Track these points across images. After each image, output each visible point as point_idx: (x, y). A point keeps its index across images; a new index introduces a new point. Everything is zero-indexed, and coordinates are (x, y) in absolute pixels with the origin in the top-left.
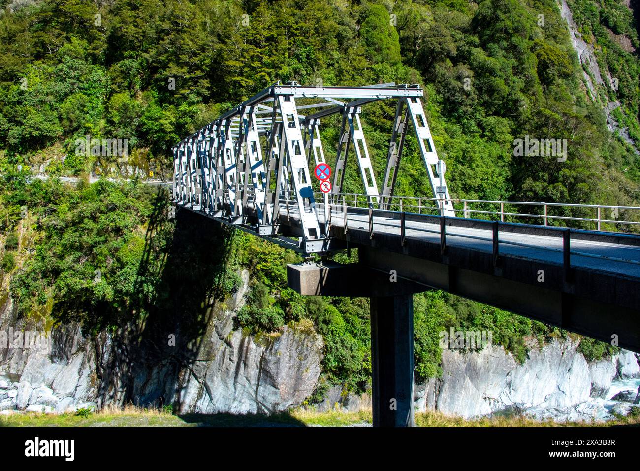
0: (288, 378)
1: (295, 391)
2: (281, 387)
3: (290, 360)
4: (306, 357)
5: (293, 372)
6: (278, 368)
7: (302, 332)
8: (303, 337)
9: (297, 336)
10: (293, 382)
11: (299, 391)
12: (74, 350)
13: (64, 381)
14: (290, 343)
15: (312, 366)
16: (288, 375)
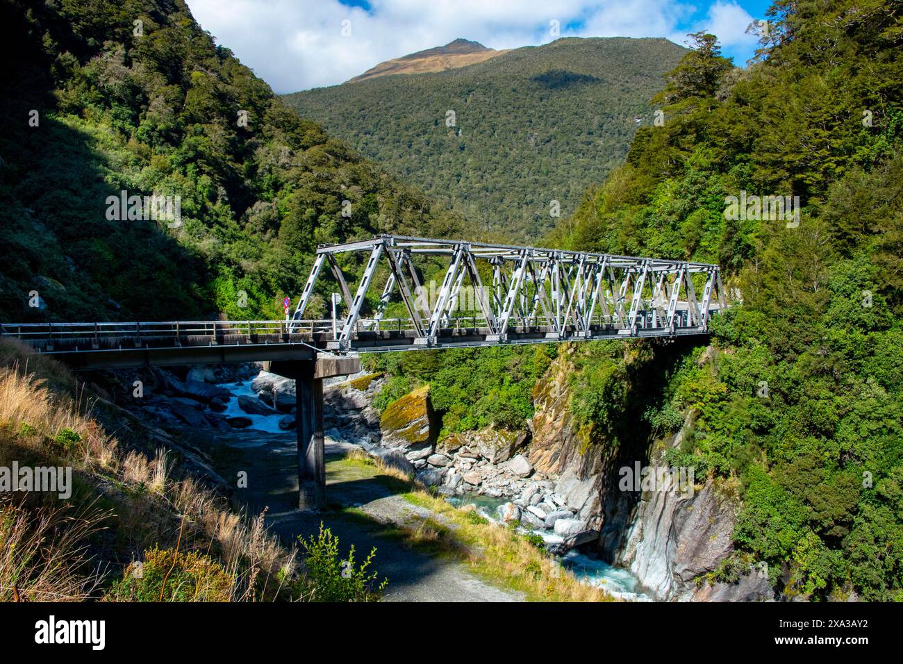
0: (690, 539)
1: (694, 556)
2: (682, 546)
3: (700, 519)
4: (717, 521)
5: (698, 534)
6: (683, 524)
7: (723, 491)
8: (723, 497)
9: (716, 494)
10: (695, 544)
11: (698, 557)
12: (592, 471)
13: (576, 497)
14: (708, 500)
15: (721, 534)
16: (691, 535)
